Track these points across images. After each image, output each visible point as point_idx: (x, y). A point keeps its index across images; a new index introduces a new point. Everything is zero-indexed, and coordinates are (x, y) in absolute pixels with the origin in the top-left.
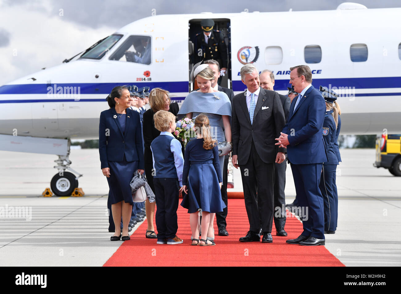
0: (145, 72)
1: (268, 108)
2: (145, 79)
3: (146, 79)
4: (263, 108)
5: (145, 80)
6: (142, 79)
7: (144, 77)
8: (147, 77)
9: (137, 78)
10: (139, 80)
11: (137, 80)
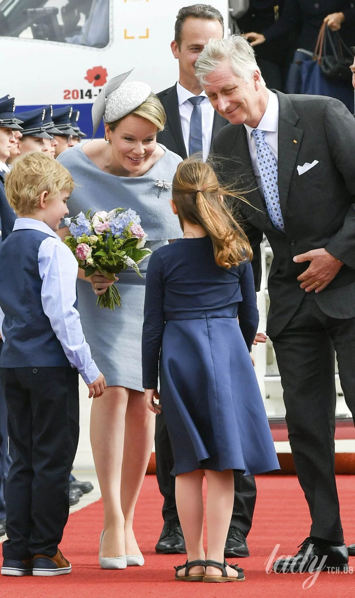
0: (89, 72)
1: (316, 162)
2: (89, 91)
3: (93, 93)
4: (302, 170)
5: (90, 97)
6: (82, 91)
7: (87, 86)
8: (95, 85)
9: (65, 92)
10: (71, 95)
11: (65, 98)
